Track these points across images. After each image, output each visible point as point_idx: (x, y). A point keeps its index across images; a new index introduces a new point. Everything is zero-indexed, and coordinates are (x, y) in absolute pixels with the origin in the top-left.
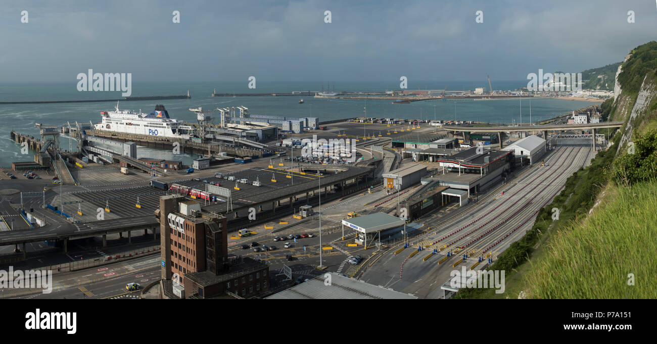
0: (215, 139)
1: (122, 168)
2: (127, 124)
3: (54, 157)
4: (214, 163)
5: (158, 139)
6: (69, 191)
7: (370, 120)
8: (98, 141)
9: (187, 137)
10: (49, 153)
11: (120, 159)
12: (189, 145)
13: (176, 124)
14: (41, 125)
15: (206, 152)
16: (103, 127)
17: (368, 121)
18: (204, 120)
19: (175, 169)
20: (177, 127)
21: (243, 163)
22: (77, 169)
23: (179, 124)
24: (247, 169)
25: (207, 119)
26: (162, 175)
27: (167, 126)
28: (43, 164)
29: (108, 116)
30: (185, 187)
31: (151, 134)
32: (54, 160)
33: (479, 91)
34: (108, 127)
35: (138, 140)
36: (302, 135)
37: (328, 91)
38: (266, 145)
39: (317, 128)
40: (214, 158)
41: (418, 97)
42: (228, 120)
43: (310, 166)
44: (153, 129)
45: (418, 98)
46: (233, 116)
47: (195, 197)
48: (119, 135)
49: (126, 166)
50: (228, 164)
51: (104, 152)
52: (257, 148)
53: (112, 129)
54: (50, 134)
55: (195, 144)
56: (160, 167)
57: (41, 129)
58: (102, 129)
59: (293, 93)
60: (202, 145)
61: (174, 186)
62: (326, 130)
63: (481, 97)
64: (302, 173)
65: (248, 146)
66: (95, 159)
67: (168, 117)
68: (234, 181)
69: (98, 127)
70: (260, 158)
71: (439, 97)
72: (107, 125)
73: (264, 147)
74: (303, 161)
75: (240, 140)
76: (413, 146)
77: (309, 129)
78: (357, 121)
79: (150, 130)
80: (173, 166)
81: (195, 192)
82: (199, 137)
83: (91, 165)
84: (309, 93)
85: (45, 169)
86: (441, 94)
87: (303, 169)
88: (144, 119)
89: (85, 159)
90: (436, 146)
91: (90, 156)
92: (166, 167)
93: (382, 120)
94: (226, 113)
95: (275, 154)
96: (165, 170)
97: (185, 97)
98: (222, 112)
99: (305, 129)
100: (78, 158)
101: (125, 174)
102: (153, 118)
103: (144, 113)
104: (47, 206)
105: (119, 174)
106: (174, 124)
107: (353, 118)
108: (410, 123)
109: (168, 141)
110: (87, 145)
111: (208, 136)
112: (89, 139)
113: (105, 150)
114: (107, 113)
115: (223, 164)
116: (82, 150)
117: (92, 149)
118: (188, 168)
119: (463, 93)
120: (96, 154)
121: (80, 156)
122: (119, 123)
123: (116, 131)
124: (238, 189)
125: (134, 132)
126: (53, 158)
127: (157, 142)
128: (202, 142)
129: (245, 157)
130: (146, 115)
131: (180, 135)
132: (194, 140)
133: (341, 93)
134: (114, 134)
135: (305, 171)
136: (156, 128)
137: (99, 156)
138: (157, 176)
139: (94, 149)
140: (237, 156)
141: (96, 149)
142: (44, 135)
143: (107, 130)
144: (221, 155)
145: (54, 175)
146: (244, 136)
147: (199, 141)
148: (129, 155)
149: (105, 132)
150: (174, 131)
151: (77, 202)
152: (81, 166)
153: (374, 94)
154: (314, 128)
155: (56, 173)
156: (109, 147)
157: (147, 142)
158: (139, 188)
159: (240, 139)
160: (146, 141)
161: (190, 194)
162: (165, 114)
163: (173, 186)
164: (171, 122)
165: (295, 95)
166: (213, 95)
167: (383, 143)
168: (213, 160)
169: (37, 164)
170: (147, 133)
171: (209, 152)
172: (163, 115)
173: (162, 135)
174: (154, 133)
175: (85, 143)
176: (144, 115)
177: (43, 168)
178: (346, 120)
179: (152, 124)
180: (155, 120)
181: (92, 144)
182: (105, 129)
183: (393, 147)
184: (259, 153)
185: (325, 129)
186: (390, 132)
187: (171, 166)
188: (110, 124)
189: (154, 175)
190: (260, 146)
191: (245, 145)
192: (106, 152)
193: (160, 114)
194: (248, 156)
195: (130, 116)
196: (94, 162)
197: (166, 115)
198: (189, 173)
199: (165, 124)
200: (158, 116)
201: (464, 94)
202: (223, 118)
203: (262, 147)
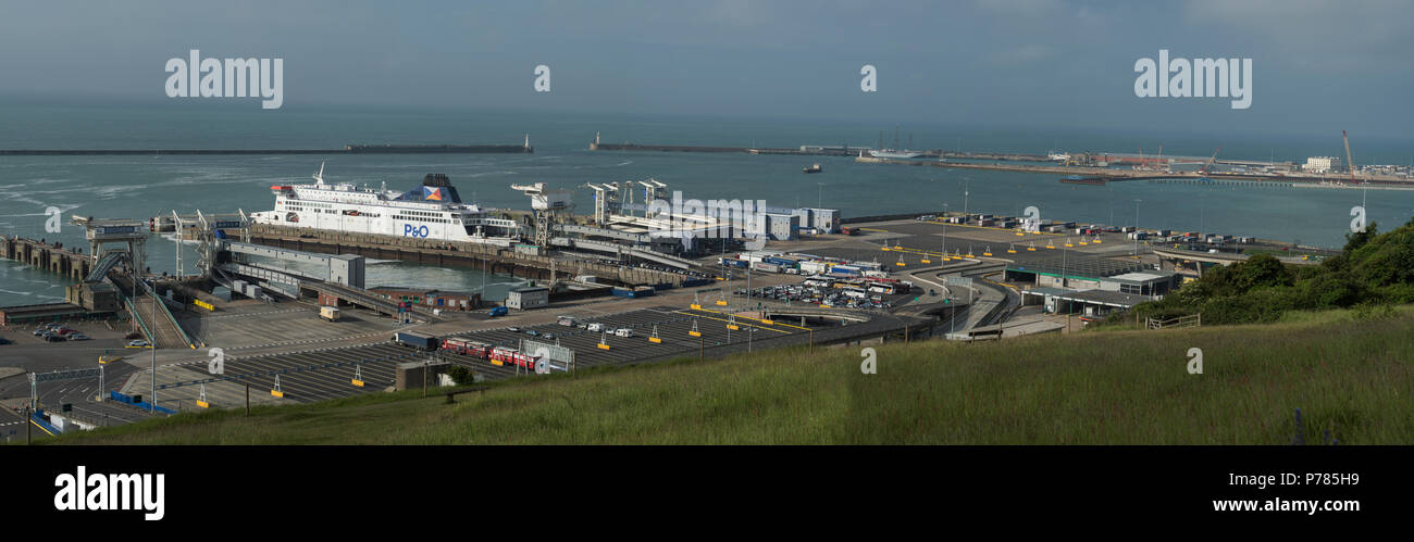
0: (572, 248)
1: (323, 309)
2: (344, 212)
3: (129, 289)
4: (560, 296)
5: (427, 245)
6: (173, 361)
7: (978, 219)
8: (262, 251)
9: (504, 242)
10: (114, 281)
11: (318, 289)
12: (506, 258)
13: (478, 215)
14: (91, 219)
15: (544, 274)
16: (277, 218)
17: (972, 220)
18: (549, 210)
19: (463, 309)
20: (479, 222)
21: (631, 297)
22: (199, 313)
23: (485, 214)
24: (638, 309)
25: (557, 207)
26: (427, 321)
27: (452, 220)
28: (97, 306)
29: (292, 195)
30: (477, 343)
31: (410, 235)
32: (130, 296)
33: (1319, 164)
34: (292, 217)
35: (374, 247)
36: (792, 243)
37: (896, 148)
38: (695, 263)
39: (836, 231)
40: (565, 286)
41: (1137, 172)
42: (613, 208)
43: (789, 309)
44: (417, 224)
45: (1130, 174)
46: (628, 201)
47: (501, 363)
48: (322, 236)
49: (335, 304)
50: (596, 300)
51: (275, 275)
52: (672, 269)
53: (301, 224)
54: (121, 240)
55: (522, 257)
56: (425, 305)
57: (90, 227)
58: (274, 222)
59: (803, 148)
60: (540, 259)
61: (453, 343)
62: (857, 234)
63: (1317, 180)
64: (764, 321)
65: (651, 264)
66: (251, 291)
67: (456, 200)
68: (600, 331)
69: (264, 218)
70: (675, 288)
71: (1194, 174)
72: (290, 214)
73: (691, 266)
74: (777, 298)
75: (635, 252)
76: (1058, 281)
77: (814, 232)
78: (944, 219)
79: (406, 226)
80: (457, 302)
81: (501, 353)
82: (532, 243)
83: (238, 303)
84: (845, 150)
85: (102, 316)
86: (1202, 167)
87: (768, 314)
88: (392, 203)
89: (224, 289)
90: (1115, 287)
91: (238, 286)
92: (440, 303)
93: (1008, 219)
94: (609, 193)
95: (713, 282)
96: (436, 311)
97: (519, 149)
98: (600, 192)
99: (802, 232)
100: (202, 290)
101: (331, 320)
102: (417, 200)
103: (394, 189)
104: (109, 395)
105: (315, 321)
106: (473, 215)
107: (935, 214)
108: (1078, 231)
109: (453, 249)
110: (230, 261)
111: (556, 241)
112: (235, 248)
113: (279, 269)
114: (290, 189)
115: (583, 298)
116: (214, 271)
117: (241, 269)
118: (496, 306)
119: (1267, 168)
120: (252, 281)
121: (207, 285)
122: (323, 210)
123: (313, 227)
124: (607, 347)
125: (364, 230)
126: (127, 291)
127: (423, 251)
128: (540, 254)
129: (637, 285)
130: (398, 195)
131: (487, 236)
132: (519, 248)
133: (929, 153)
134: (308, 234)
135: (773, 318)
136: (423, 223)
137: (260, 283)
138: (414, 323)
139: (248, 269)
140: (622, 284)
141: (255, 270)
142: (98, 241)
143: (290, 224)
144: (583, 281)
145: (130, 329)
146: (646, 244)
147: (534, 250)
148: (345, 281)
149: (283, 229)
150: (470, 230)
151: (196, 382)
152: (208, 307)
153: (1016, 158)
154: (828, 230)
155: (135, 324)
156: (291, 264)
157: (399, 251)
158: (364, 347)
159: (635, 248)
160: (395, 248)
161: (490, 356)
162: (448, 195)
163: (449, 342)
164: (466, 212)
165: (807, 153)
166: (592, 147)
167: (987, 270)
168: (561, 290)
169: (77, 308)
170: (400, 233)
171: (553, 274)
172: (443, 196)
173: (440, 237)
174: (419, 232)
175: (223, 257)
176: (392, 195)
177: (96, 315)
178: (915, 216)
179: (413, 215)
180: (423, 206)
181: (244, 259)
182: (282, 222)
183: (1007, 281)
184: (675, 278)
185: (854, 233)
186: (1016, 247)
187: (452, 303)
188: (298, 212)
189: (407, 321)
190: (681, 263)
191: (646, 261)
192: (282, 276)
193: (435, 194)
194: (646, 285)
195: (356, 196)
196: (248, 298)
197: (452, 196)
198: (494, 316)
199: (447, 215)
200: (432, 197)
201: (1270, 170)
202: (600, 203)
203: (685, 267)
